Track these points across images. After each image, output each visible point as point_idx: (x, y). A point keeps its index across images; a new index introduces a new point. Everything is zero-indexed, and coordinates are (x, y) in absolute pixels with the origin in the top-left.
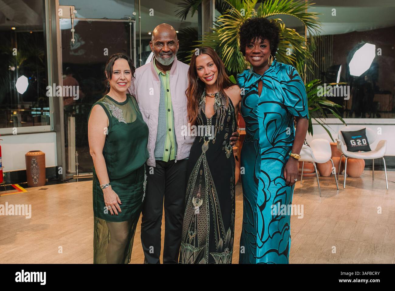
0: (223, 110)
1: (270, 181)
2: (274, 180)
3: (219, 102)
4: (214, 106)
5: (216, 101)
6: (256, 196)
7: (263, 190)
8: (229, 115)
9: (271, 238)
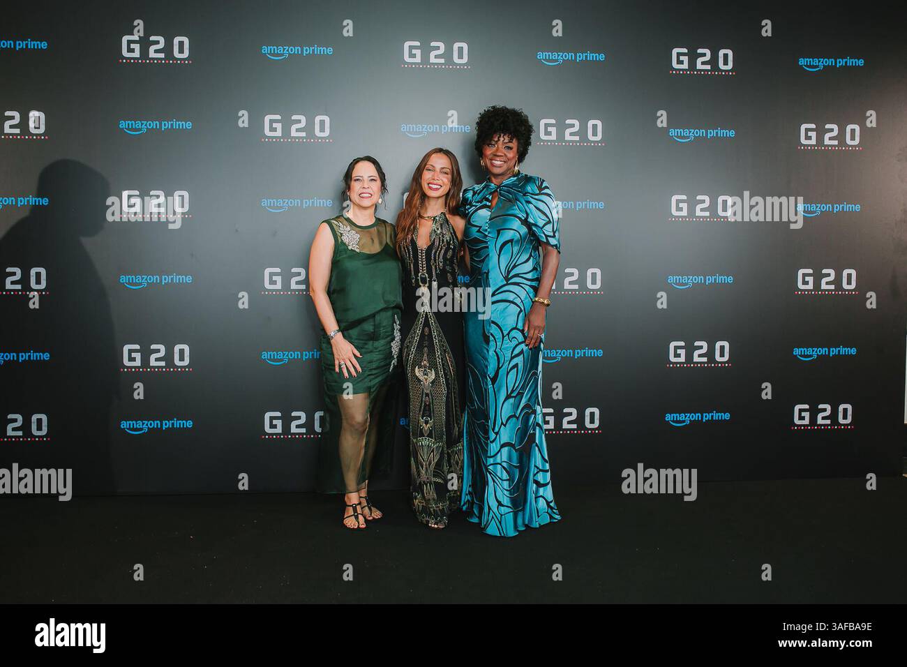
0: (443, 240)
1: (503, 337)
2: (508, 334)
3: (438, 229)
4: (431, 234)
5: (434, 227)
6: (486, 363)
7: (495, 352)
8: (451, 248)
9: (505, 425)
